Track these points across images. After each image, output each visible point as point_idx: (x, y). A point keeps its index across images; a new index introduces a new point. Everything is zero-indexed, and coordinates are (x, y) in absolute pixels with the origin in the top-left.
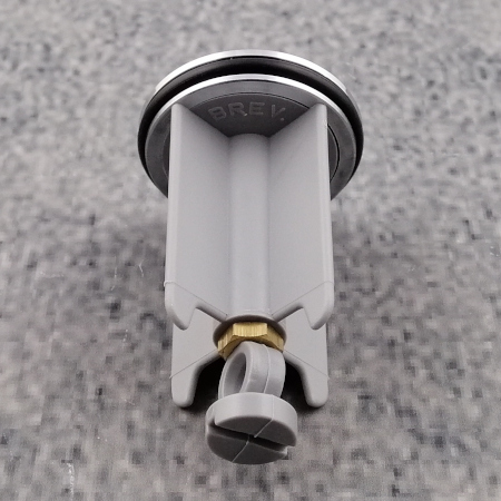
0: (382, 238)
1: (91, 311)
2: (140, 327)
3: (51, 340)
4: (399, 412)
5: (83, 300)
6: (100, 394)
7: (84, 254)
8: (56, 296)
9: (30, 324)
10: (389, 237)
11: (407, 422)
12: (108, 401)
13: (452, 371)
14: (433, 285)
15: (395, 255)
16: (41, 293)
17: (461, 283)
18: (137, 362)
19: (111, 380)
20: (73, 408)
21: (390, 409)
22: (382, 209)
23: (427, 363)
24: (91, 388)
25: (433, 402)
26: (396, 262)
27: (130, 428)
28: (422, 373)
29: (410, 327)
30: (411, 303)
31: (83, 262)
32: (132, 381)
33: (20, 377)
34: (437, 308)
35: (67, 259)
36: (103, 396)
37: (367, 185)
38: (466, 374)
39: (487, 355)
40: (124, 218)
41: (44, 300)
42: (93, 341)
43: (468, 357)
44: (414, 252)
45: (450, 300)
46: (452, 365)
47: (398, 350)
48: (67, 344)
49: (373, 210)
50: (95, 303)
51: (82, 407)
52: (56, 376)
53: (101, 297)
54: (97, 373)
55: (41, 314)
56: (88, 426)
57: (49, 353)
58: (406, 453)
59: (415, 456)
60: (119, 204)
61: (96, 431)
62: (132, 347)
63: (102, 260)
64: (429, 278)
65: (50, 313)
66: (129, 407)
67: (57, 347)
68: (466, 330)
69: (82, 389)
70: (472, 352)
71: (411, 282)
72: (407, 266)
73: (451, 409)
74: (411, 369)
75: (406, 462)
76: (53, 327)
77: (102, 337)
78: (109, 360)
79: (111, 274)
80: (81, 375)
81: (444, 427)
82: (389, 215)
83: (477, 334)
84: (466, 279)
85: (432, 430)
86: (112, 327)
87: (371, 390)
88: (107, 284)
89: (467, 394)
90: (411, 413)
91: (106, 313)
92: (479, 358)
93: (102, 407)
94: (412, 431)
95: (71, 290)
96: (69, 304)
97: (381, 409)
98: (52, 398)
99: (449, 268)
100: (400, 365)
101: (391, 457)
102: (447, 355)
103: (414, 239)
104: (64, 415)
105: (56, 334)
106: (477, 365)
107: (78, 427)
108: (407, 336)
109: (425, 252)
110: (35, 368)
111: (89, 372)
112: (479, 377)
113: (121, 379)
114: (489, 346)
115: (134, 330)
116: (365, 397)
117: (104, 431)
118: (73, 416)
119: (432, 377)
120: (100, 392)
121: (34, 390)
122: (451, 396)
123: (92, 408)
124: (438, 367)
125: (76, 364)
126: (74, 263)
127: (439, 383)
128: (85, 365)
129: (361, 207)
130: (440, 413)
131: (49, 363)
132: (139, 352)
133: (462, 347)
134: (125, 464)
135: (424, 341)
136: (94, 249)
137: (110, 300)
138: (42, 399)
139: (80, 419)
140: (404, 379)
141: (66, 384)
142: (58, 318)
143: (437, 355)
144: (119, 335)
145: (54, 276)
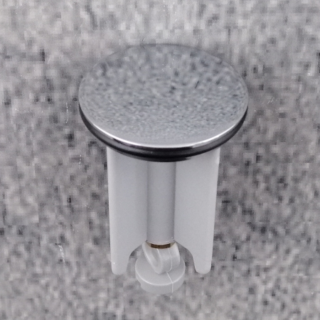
0: (255, 69)
1: (54, 141)
2: (89, 153)
3: (33, 165)
4: (244, 212)
5: (49, 132)
6: (70, 202)
7: (42, 90)
8: (29, 130)
9: (18, 152)
10: (260, 69)
11: (248, 218)
12: (76, 206)
13: (281, 185)
14: (283, 115)
15: (262, 87)
16: (19, 127)
17: (302, 115)
18: (90, 179)
19: (75, 192)
20: (56, 211)
21: (239, 210)
22: (261, 39)
23: (267, 179)
24: (64, 198)
25: (265, 206)
26: (262, 94)
27: (90, 223)
28: (262, 186)
29: (261, 151)
30: (265, 131)
31: (43, 99)
32: (88, 192)
33: (20, 192)
34: (281, 136)
35: (31, 96)
36: (72, 203)
37: (252, 12)
38: (289, 187)
39: (304, 173)
40: (66, 53)
41: (22, 133)
42: (60, 164)
43: (292, 174)
44: (275, 84)
45: (291, 129)
46: (282, 180)
47: (251, 169)
48: (44, 167)
49: (253, 41)
50: (57, 134)
51: (61, 211)
52: (42, 189)
53: (60, 129)
54: (66, 187)
55: (23, 144)
56: (66, 223)
57: (34, 174)
58: (244, 237)
59: (248, 239)
60: (61, 37)
61: (71, 225)
62: (86, 168)
63: (56, 96)
64: (281, 109)
65: (29, 144)
66: (88, 210)
67: (38, 169)
68: (296, 154)
69: (59, 199)
70: (296, 171)
71: (268, 113)
72: (269, 97)
73: (274, 210)
74: (256, 183)
75: (243, 242)
76: (33, 155)
77: (66, 161)
78: (72, 178)
79: (64, 109)
80: (57, 189)
81: (268, 221)
82: (264, 46)
83: (302, 157)
84: (306, 111)
85: (261, 223)
86: (71, 153)
87: (230, 197)
88: (63, 117)
89: (286, 201)
90: (251, 212)
91: (65, 143)
92: (299, 175)
93: (72, 210)
94: (250, 224)
95: (39, 123)
96: (40, 136)
97: (234, 210)
98: (42, 205)
99: (297, 100)
100: (250, 180)
101: (235, 239)
102: (280, 173)
103: (278, 72)
104: (51, 216)
105: (36, 160)
106: (296, 180)
107: (61, 223)
108: (258, 158)
109: (283, 85)
110: (28, 185)
111: (61, 187)
112: (295, 189)
113: (81, 191)
114: (307, 166)
115: (85, 155)
116: (226, 202)
117: (76, 226)
118: (56, 217)
119: (268, 189)
120: (70, 200)
121: (31, 200)
122: (276, 201)
123: (67, 211)
124: (273, 181)
125: (52, 181)
126: (37, 100)
127: (271, 192)
128: (58, 182)
129: (245, 37)
130: (268, 212)
131: (36, 181)
132: (90, 171)
133: (290, 167)
134: (89, 245)
135: (268, 162)
136: (48, 85)
137: (67, 131)
138: (36, 205)
139: (61, 218)
140: (251, 190)
141: (49, 195)
142: (35, 147)
143: (274, 173)
144: (76, 159)
145: (25, 111)
